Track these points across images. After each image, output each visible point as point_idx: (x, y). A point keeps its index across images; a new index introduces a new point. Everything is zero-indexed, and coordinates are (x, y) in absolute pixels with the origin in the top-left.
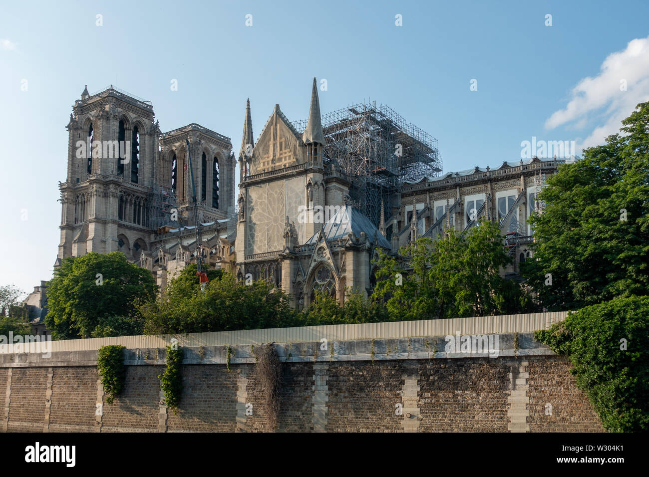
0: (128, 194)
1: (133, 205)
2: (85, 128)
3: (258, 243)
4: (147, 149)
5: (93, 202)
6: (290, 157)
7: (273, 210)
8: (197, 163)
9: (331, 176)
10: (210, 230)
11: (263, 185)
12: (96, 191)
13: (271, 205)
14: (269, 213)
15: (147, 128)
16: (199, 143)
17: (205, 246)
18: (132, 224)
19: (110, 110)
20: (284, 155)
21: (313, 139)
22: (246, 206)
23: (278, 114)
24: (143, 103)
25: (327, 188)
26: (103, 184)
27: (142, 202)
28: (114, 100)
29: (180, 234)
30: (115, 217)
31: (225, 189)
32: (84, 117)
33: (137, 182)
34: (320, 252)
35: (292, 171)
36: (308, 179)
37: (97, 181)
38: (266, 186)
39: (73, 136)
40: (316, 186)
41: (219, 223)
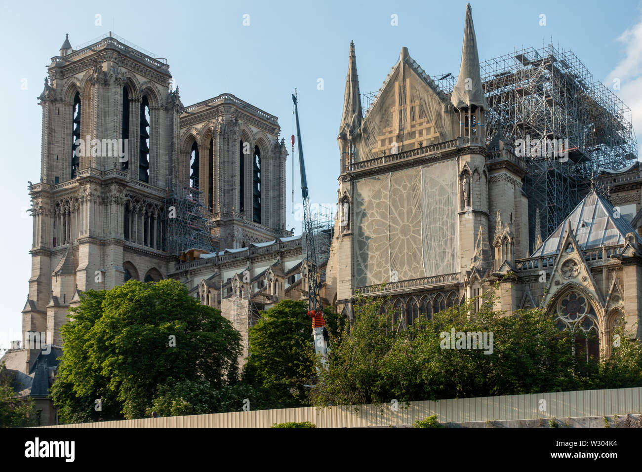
0: (136, 200)
1: (143, 218)
2: (68, 99)
3: (375, 267)
4: (162, 132)
5: (85, 212)
6: (428, 129)
7: (400, 215)
8: (233, 153)
9: (497, 159)
10: (268, 253)
11: (381, 177)
12: (91, 195)
13: (396, 208)
14: (393, 220)
15: (161, 100)
16: (236, 123)
17: (278, 276)
18: (142, 247)
19: (109, 69)
20: (418, 128)
21: (470, 100)
22: (353, 210)
23: (408, 62)
24: (155, 60)
25: (491, 178)
26: (101, 185)
27: (156, 213)
28: (115, 55)
29: (219, 260)
30: (119, 235)
31: (271, 194)
32: (66, 83)
33: (147, 182)
34: (566, 269)
35: (432, 152)
36: (462, 164)
37: (91, 180)
38: (388, 178)
39: (49, 112)
40: (476, 174)
41: (283, 243)
